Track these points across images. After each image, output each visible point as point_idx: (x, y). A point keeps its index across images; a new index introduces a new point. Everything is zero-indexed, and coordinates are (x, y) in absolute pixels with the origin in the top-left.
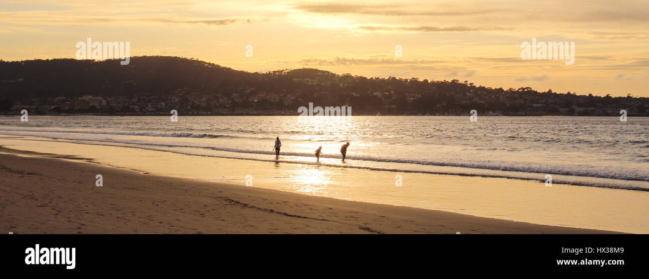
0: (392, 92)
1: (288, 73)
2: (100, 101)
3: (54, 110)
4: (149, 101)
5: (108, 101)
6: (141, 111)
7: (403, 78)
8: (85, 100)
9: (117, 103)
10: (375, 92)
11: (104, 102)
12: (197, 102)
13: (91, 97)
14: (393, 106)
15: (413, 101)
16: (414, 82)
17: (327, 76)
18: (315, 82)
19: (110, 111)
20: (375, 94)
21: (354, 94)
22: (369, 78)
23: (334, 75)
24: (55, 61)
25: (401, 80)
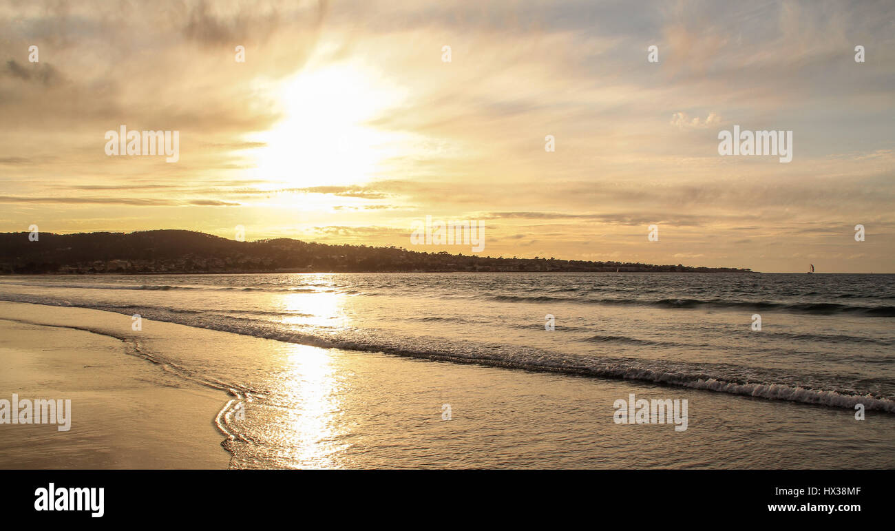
0: (346, 256)
1: (269, 241)
2: (126, 264)
3: (90, 271)
4: (162, 264)
5: (132, 264)
6: (156, 270)
7: (355, 245)
8: (115, 263)
9: (140, 265)
10: (334, 255)
11: (129, 265)
12: (199, 264)
13: (119, 260)
14: (345, 266)
15: (361, 262)
16: (363, 247)
17: (298, 244)
18: (289, 248)
19: (132, 271)
20: (333, 257)
21: (318, 257)
22: (329, 245)
23: (303, 243)
24: (95, 234)
25: (353, 247)
